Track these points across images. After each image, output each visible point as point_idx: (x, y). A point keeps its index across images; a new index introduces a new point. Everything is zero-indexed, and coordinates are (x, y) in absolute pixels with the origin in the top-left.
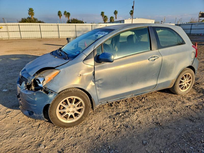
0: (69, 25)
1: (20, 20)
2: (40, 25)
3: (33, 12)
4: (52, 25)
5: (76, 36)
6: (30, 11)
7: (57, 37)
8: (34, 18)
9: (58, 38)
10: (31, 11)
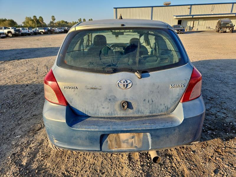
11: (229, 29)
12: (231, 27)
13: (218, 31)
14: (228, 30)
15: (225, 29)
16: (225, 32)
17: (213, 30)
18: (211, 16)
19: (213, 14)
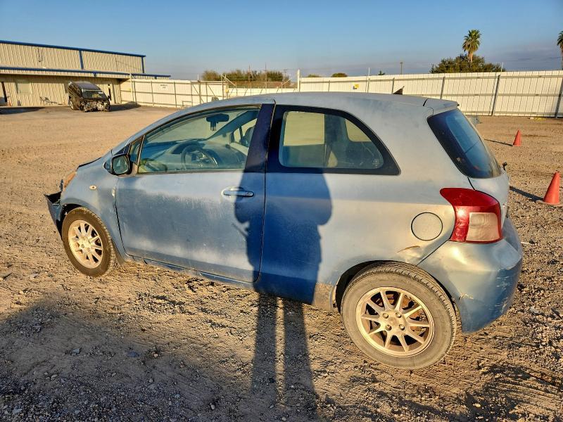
0: (540, 77)
1: (437, 64)
2: (444, 79)
3: (478, 39)
4: (478, 78)
5: (554, 111)
6: (470, 38)
7: (485, 112)
8: (474, 58)
9: (487, 114)
10: (473, 38)
11: (103, 104)
12: (105, 101)
13: (82, 108)
14: (100, 106)
15: (94, 104)
16: (96, 110)
17: (56, 105)
18: (40, 73)
19: (44, 68)
